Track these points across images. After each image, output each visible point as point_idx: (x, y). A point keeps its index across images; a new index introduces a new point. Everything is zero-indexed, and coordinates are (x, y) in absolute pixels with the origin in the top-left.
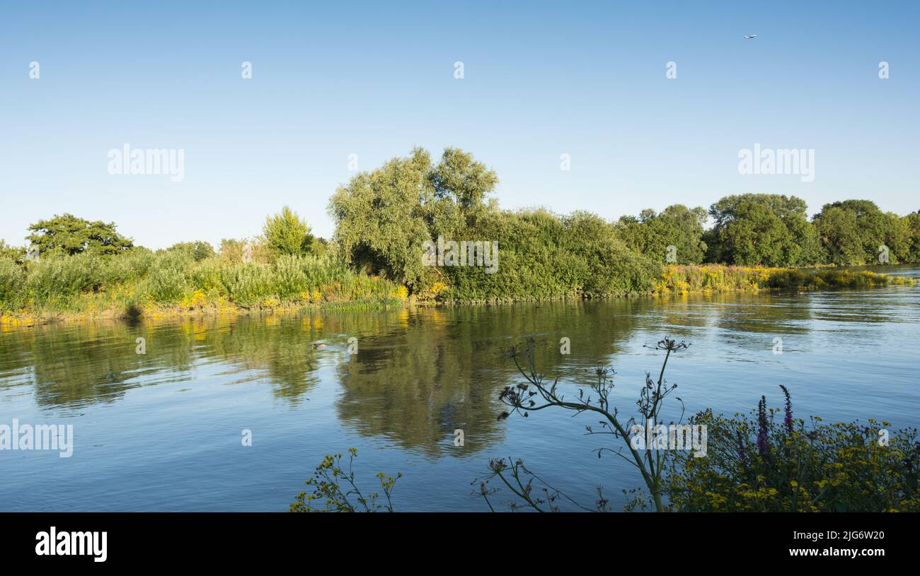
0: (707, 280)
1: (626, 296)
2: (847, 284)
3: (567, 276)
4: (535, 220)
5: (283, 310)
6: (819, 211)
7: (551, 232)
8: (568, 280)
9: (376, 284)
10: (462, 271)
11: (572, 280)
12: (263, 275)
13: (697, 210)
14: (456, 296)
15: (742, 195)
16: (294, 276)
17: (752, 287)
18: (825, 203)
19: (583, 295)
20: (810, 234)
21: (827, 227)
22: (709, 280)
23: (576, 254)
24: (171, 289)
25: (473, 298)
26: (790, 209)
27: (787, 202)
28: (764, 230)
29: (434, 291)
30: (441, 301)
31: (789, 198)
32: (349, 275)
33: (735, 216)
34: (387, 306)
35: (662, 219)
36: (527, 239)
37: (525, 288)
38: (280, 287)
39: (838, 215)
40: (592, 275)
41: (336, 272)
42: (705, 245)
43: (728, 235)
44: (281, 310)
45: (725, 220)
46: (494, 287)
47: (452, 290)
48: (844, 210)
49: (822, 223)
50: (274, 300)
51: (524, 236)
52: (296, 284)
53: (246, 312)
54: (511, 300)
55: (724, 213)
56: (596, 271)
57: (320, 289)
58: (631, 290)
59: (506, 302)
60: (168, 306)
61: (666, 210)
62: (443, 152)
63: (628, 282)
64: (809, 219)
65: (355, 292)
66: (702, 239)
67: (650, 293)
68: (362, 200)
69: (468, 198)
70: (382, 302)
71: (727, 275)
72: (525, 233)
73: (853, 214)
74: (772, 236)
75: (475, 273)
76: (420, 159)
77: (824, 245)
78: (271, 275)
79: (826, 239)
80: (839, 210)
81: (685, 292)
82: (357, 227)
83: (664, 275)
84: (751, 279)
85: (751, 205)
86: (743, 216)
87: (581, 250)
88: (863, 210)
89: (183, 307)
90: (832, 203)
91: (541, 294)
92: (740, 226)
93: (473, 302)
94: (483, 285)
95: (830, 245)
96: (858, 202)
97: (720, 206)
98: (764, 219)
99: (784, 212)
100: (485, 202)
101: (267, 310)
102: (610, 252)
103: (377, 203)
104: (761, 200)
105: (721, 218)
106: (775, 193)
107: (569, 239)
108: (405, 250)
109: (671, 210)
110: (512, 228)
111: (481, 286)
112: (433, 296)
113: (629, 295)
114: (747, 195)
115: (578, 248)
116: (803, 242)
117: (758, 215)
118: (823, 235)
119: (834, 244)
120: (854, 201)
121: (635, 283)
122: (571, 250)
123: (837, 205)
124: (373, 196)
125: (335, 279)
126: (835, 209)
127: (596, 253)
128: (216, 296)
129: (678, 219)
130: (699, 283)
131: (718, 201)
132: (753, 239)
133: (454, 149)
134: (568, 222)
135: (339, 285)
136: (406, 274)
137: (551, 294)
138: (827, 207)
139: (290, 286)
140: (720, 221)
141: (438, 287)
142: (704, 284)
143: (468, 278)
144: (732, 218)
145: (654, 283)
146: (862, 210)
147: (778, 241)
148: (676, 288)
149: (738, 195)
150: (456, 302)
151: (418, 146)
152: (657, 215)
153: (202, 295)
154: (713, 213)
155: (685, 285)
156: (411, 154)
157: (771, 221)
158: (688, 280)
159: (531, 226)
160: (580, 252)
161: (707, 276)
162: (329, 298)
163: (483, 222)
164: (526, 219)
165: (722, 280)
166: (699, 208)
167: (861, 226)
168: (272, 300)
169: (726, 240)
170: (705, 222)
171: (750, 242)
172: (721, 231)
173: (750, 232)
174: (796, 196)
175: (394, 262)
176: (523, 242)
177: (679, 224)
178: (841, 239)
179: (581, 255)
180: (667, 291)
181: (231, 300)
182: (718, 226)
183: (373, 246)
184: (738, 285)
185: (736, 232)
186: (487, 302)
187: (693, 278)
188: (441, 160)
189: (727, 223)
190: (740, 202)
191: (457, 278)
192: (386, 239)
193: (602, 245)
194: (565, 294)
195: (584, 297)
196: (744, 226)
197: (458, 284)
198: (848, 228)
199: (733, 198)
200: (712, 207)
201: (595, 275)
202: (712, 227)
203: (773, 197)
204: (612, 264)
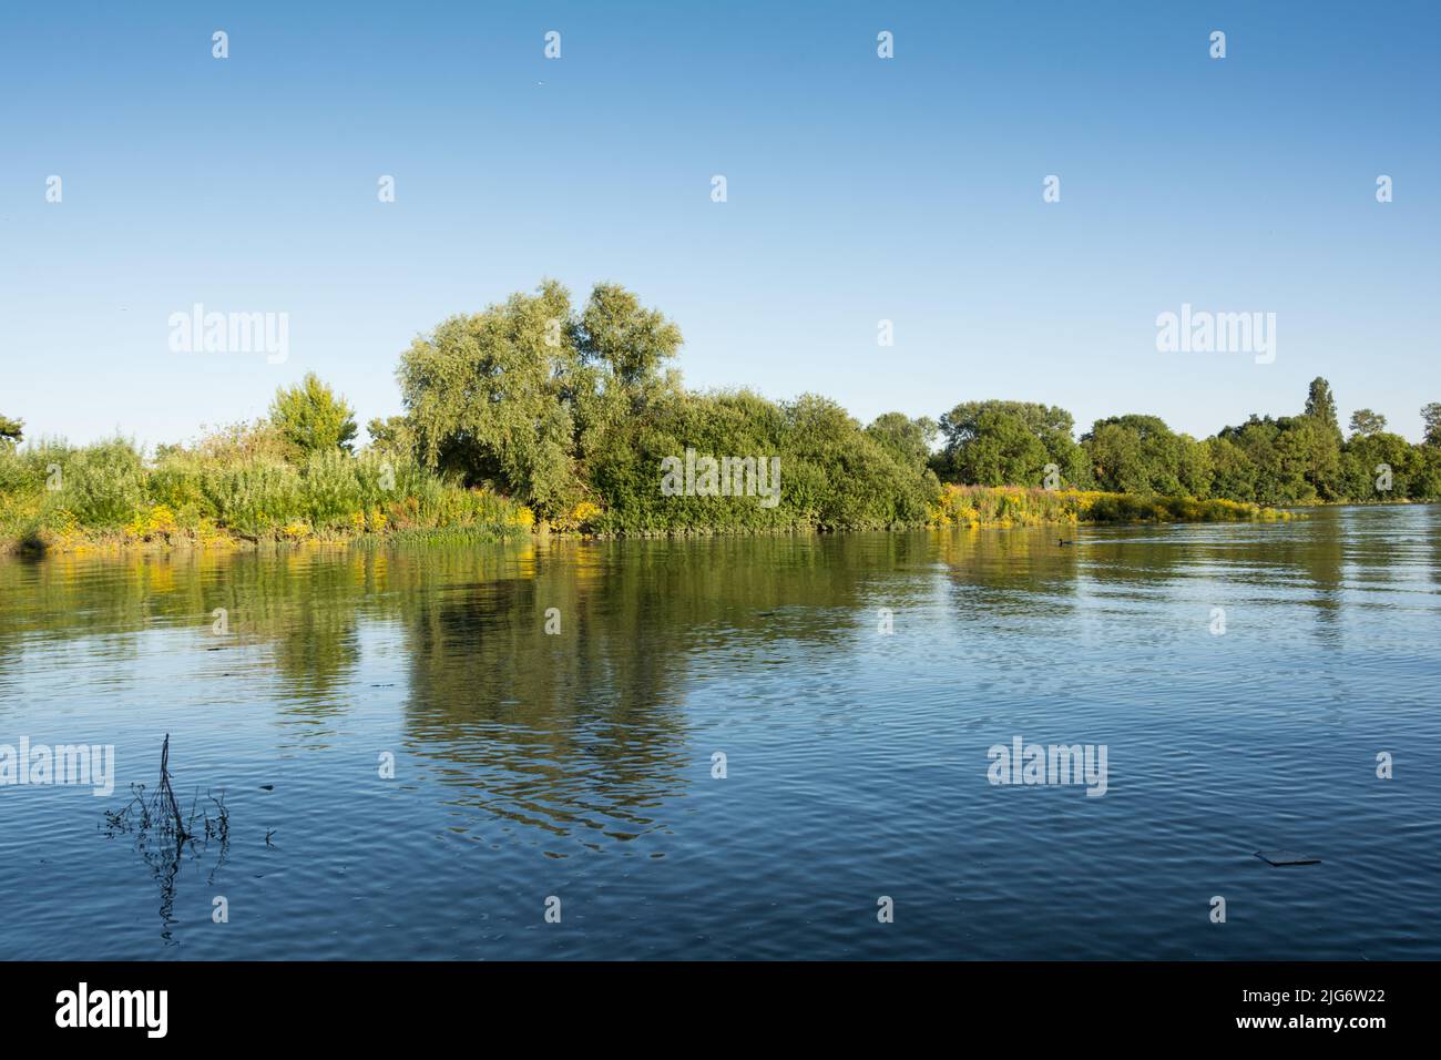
0: (1003, 508)
1: (888, 529)
2: (1197, 516)
3: (796, 495)
4: (743, 404)
5: (319, 542)
6: (1089, 430)
7: (766, 426)
8: (798, 502)
9: (480, 503)
10: (626, 484)
11: (804, 502)
12: (284, 482)
13: (922, 422)
14: (617, 524)
15: (985, 401)
16: (340, 484)
17: (1070, 519)
18: (1097, 419)
19: (820, 526)
20: (1080, 461)
21: (1102, 453)
22: (1007, 507)
23: (808, 461)
24: (111, 502)
25: (646, 528)
26: (1051, 425)
27: (1047, 414)
28: (1015, 454)
29: (579, 516)
30: (590, 532)
31: (1050, 409)
32: (434, 485)
33: (976, 432)
34: (505, 538)
35: (872, 434)
36: (733, 436)
37: (733, 512)
38: (315, 502)
39: (1117, 435)
40: (836, 494)
41: (411, 479)
42: (934, 474)
43: (967, 460)
44: (315, 542)
45: (961, 438)
46: (682, 509)
47: (610, 515)
48: (1124, 428)
49: (1094, 446)
50: (302, 526)
51: (728, 430)
52: (343, 499)
53: (250, 546)
54: (709, 532)
55: (960, 428)
56: (841, 488)
57: (382, 509)
58: (894, 520)
59: (701, 534)
60: (104, 533)
61: (878, 420)
62: (593, 290)
63: (891, 507)
64: (1076, 440)
65: (444, 514)
66: (929, 465)
67: (923, 525)
68: (459, 360)
69: (632, 366)
70: (496, 531)
71: (1031, 501)
72: (728, 425)
73: (1136, 435)
74: (1028, 463)
75: (650, 488)
76: (555, 300)
77: (1097, 478)
78: (298, 480)
79: (1100, 470)
80: (1117, 428)
81: (975, 524)
82: (450, 406)
83: (942, 498)
84: (1066, 506)
85: (998, 417)
86: (988, 432)
87: (815, 455)
88: (1147, 427)
89: (132, 534)
90: (1106, 419)
91: (758, 523)
92: (984, 447)
93: (647, 533)
94: (664, 507)
95: (1106, 478)
96: (1142, 418)
97: (955, 416)
98: (1017, 437)
99: (1043, 428)
100: (661, 373)
101: (290, 541)
102: (861, 459)
103: (486, 366)
104: (1012, 409)
105: (955, 435)
106: (1031, 401)
107: (795, 438)
108: (531, 446)
109: (886, 420)
110: (705, 417)
111: (657, 509)
112: (577, 525)
113: (893, 527)
114: (992, 403)
115: (810, 452)
116: (1070, 473)
117: (1008, 431)
118: (1096, 463)
119: (1111, 477)
120: (1135, 416)
121: (901, 510)
122: (801, 455)
123: (1114, 421)
124: (479, 355)
125: (410, 494)
126: (1111, 426)
127: (839, 460)
128: (193, 515)
129: (894, 434)
130: (992, 513)
131: (951, 411)
132: (1001, 467)
133: (611, 285)
134: (793, 412)
135: (417, 503)
136: (535, 486)
137: (772, 525)
138: (1100, 425)
139: (332, 502)
140: (953, 439)
141: (586, 510)
142: (999, 514)
143: (636, 496)
144: (970, 435)
145: (928, 510)
146: (1148, 429)
147: (1035, 470)
148: (960, 518)
149: (979, 402)
150: (617, 535)
151: (550, 279)
152: (864, 427)
153: (168, 514)
154: (944, 427)
155: (973, 514)
156: (537, 290)
157: (1026, 441)
158: (976, 506)
159: (736, 413)
160: (815, 457)
161: (1004, 502)
162: (400, 525)
163: (657, 407)
164: (728, 404)
165: (1025, 506)
166: (925, 419)
167: (1147, 452)
168: (297, 526)
169: (963, 467)
170: (933, 439)
171: (997, 472)
172: (956, 454)
173: (997, 457)
174: (1060, 406)
175: (512, 467)
176: (726, 439)
177: (896, 442)
178: (1121, 471)
179: (815, 462)
180: (948, 521)
181: (221, 524)
182: (951, 447)
183: (480, 437)
184: (1047, 515)
185: (978, 456)
186: (669, 535)
187: (983, 504)
188: (588, 302)
189: (964, 442)
190: (981, 412)
191: (617, 497)
192: (501, 427)
193: (848, 448)
194: (794, 524)
195: (820, 530)
196: (989, 448)
197: (619, 505)
198: (1130, 455)
199: (972, 405)
200: (942, 419)
201: (840, 495)
202: (943, 447)
203: (1029, 406)
204: (864, 477)
